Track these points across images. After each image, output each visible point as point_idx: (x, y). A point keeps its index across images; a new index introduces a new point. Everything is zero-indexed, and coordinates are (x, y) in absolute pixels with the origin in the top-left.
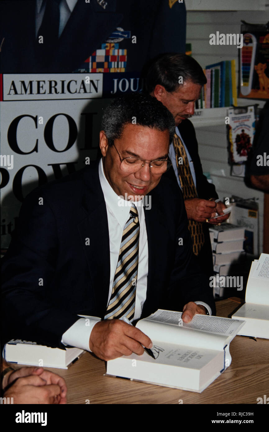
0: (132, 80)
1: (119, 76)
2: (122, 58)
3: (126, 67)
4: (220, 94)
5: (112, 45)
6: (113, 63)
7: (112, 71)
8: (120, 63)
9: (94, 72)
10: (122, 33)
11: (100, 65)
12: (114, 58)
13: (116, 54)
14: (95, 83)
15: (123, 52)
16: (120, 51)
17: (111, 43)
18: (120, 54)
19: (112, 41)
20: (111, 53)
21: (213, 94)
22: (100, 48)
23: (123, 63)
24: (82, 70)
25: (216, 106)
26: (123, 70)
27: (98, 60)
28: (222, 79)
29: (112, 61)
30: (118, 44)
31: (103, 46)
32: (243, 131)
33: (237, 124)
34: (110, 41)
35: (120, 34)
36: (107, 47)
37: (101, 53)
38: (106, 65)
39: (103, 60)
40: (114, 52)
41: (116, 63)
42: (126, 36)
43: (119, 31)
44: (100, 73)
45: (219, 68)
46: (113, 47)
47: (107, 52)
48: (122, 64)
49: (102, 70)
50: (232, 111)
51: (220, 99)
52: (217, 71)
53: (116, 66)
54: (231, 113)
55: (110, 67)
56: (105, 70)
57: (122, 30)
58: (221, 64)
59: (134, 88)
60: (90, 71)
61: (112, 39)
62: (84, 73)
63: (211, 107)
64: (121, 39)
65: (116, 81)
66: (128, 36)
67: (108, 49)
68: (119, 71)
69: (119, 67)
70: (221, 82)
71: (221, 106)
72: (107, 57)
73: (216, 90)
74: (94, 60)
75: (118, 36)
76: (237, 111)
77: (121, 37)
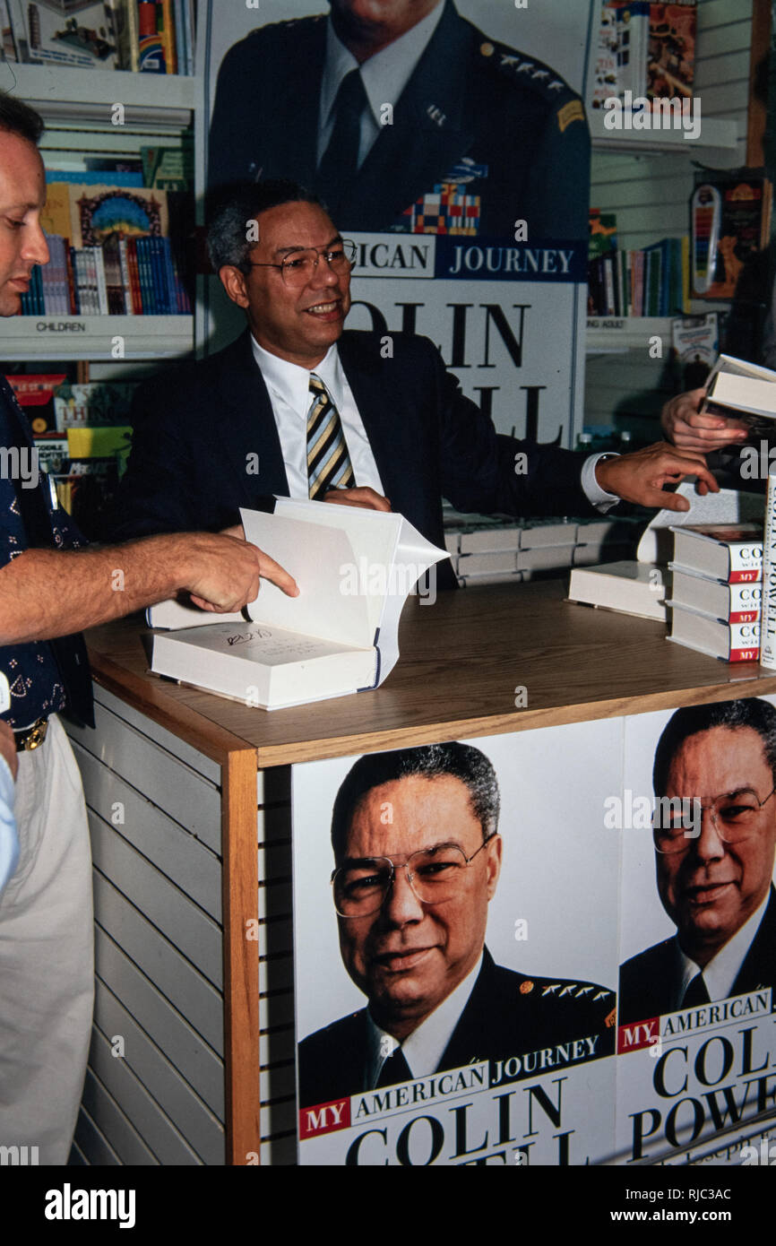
0: (490, 251)
1: (466, 242)
2: (472, 211)
3: (479, 227)
4: (660, 295)
5: (453, 187)
6: (454, 219)
7: (453, 232)
8: (467, 220)
9: (419, 232)
10: (472, 168)
11: (431, 221)
12: (457, 210)
13: (460, 203)
14: (422, 251)
15: (473, 201)
16: (469, 199)
17: (450, 184)
18: (468, 203)
19: (454, 181)
20: (451, 201)
21: (648, 294)
22: (431, 191)
23: (472, 220)
24: (399, 228)
25: (652, 314)
26: (473, 233)
27: (426, 212)
28: (664, 269)
29: (453, 214)
30: (464, 188)
31: (437, 187)
32: (697, 357)
33: (688, 345)
34: (449, 181)
35: (468, 169)
36: (443, 190)
37: (432, 201)
38: (441, 222)
39: (436, 212)
40: (456, 200)
41: (460, 219)
42: (479, 173)
43: (465, 165)
44: (430, 234)
45: (659, 250)
46: (455, 191)
47: (444, 200)
48: (470, 222)
49: (433, 229)
50: (679, 323)
51: (659, 303)
52: (655, 256)
53: (460, 225)
54: (678, 327)
55: (448, 224)
56: (440, 229)
57: (471, 162)
58: (663, 244)
59: (494, 264)
60: (413, 230)
61: (454, 177)
62: (401, 232)
63: (643, 314)
64: (470, 179)
65: (459, 250)
66: (483, 174)
67: (445, 193)
68: (464, 233)
69: (465, 227)
70: (663, 276)
71: (662, 314)
72: (443, 207)
73: (654, 288)
74: (419, 211)
75: (464, 173)
76: (688, 323)
77: (469, 174)
